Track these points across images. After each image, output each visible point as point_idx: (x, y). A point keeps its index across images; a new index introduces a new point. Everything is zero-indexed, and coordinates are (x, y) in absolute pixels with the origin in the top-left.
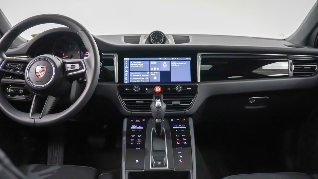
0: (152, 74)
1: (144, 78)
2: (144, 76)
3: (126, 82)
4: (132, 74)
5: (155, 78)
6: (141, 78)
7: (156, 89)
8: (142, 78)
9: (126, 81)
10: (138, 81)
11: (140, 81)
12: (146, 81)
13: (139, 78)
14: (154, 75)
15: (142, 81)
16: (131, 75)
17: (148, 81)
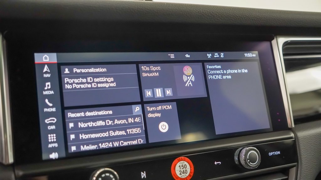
0: (153, 112)
1: (123, 133)
2: (123, 121)
3: (54, 156)
4: (76, 121)
5: (164, 127)
6: (112, 134)
7: (177, 168)
8: (118, 133)
9: (53, 150)
10: (104, 146)
11: (111, 145)
12: (135, 142)
13: (106, 134)
14: (159, 115)
15: (116, 144)
16: (71, 125)
17: (141, 141)
